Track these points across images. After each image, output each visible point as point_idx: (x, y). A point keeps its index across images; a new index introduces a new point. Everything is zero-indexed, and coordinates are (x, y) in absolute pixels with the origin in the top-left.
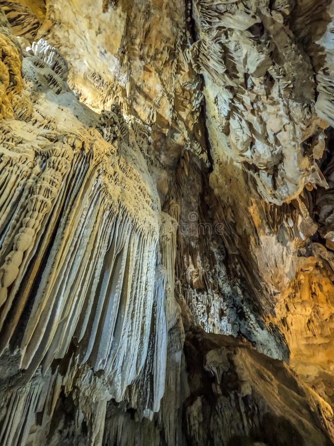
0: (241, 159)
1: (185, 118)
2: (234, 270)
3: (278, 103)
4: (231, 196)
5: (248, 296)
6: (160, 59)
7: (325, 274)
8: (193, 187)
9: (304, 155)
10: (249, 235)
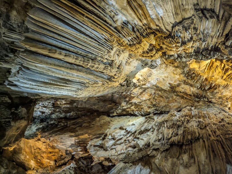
0: (108, 134)
1: (131, 108)
2: (61, 122)
3: (126, 150)
4: (94, 126)
5: (50, 126)
6: (153, 101)
7: (59, 158)
8: (102, 107)
9: (105, 158)
10: (75, 133)
